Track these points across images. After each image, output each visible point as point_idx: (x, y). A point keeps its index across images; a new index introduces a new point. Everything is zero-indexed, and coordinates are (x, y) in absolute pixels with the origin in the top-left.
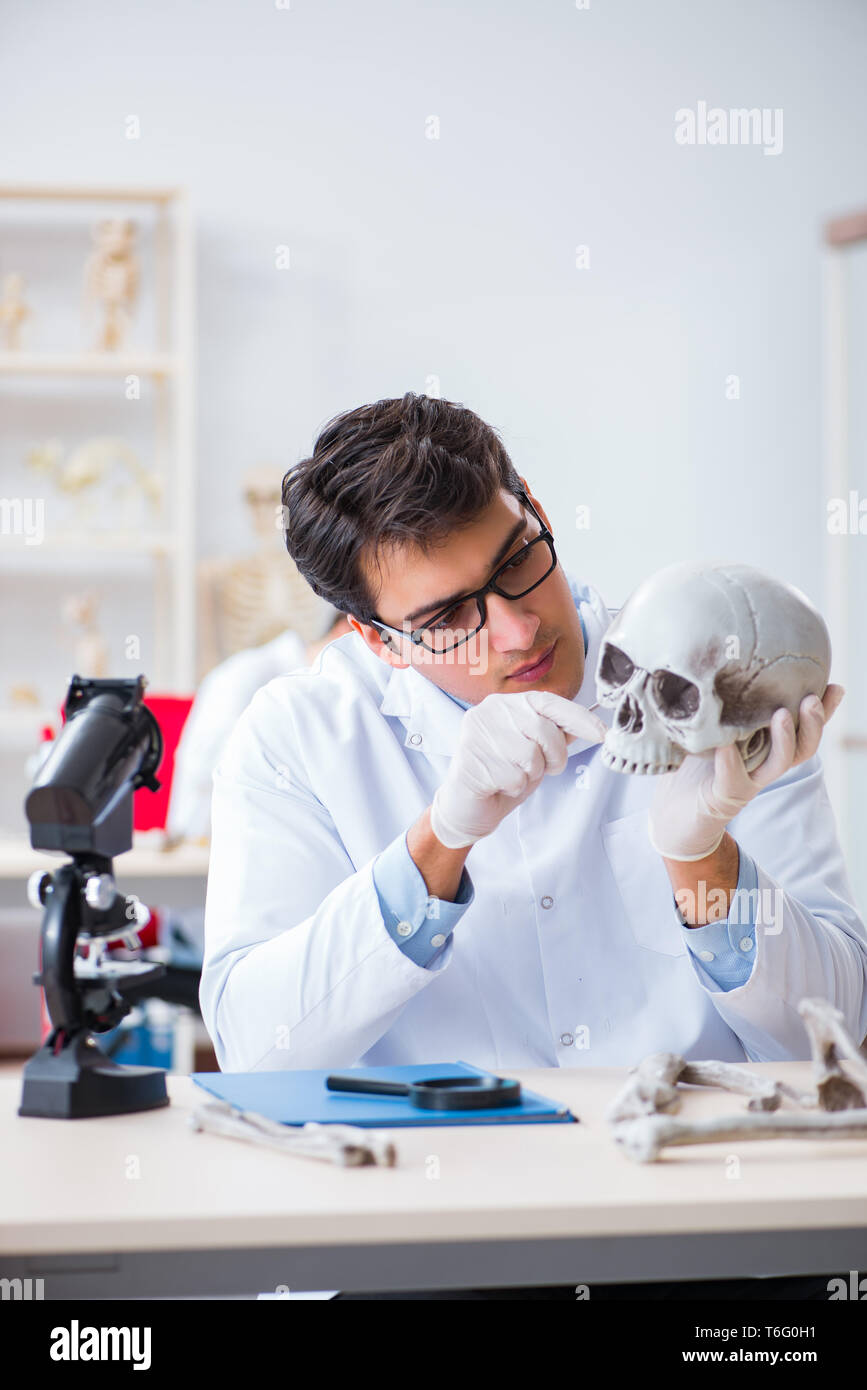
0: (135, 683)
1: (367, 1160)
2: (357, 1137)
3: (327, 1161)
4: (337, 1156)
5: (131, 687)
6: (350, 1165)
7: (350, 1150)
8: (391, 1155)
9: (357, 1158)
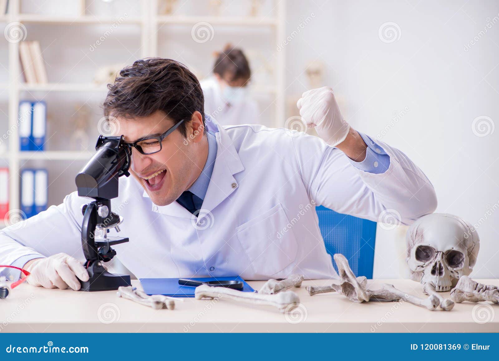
0: (120, 138)
1: (164, 307)
2: (162, 298)
3: (150, 307)
4: (153, 305)
5: (118, 139)
6: (157, 309)
7: (158, 303)
8: (173, 305)
9: (161, 306)
